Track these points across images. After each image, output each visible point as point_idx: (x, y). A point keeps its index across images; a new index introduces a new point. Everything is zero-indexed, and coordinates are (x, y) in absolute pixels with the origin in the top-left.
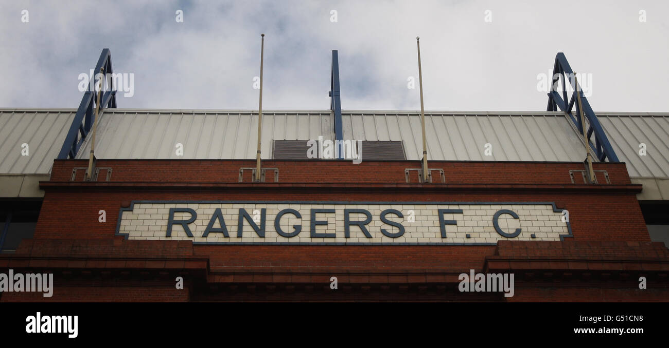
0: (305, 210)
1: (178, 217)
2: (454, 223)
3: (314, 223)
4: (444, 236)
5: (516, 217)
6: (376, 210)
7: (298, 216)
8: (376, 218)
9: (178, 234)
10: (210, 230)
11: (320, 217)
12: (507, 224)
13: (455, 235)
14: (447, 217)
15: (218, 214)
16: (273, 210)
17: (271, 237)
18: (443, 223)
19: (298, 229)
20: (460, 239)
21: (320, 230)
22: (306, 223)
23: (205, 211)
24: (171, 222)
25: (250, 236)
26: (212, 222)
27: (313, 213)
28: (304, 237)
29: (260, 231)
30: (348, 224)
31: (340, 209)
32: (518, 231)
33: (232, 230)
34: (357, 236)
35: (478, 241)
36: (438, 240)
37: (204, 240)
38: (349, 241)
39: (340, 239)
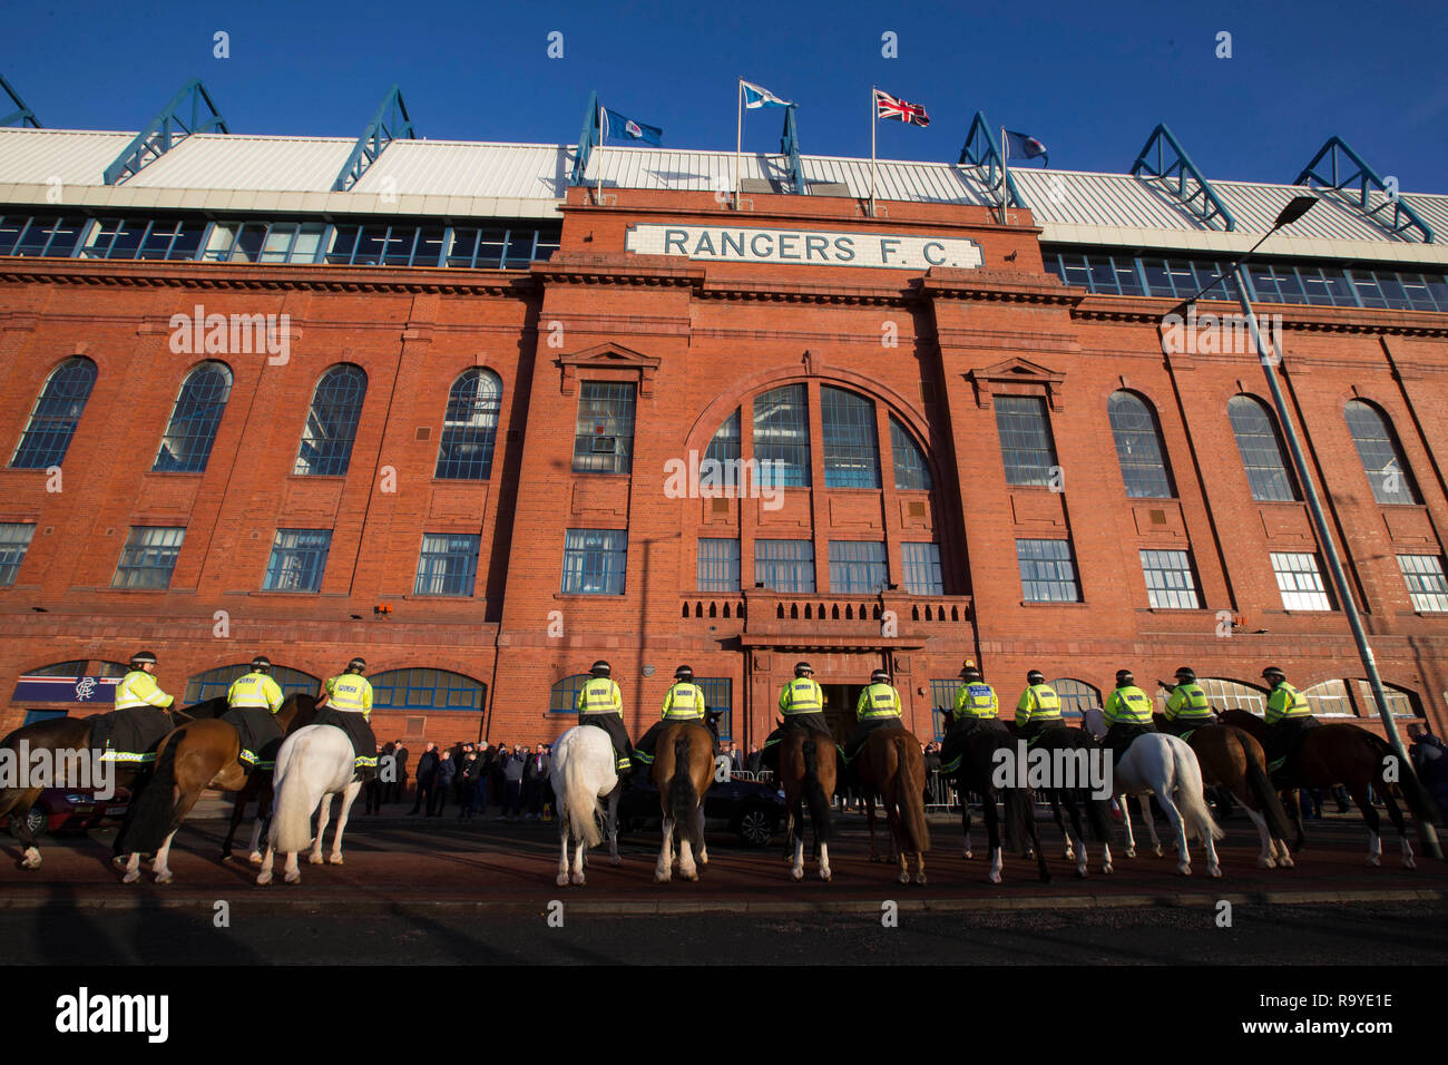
0: (775, 235)
1: (673, 237)
2: (894, 251)
3: (782, 247)
4: (885, 261)
5: (941, 248)
6: (832, 237)
7: (770, 239)
8: (832, 244)
9: (675, 250)
10: (700, 248)
11: (787, 242)
12: (935, 255)
13: (894, 261)
14: (888, 246)
15: (705, 236)
16: (750, 234)
17: (749, 256)
18: (884, 251)
19: (770, 250)
20: (898, 265)
21: (787, 251)
22: (776, 245)
23: (695, 233)
24: (668, 242)
25: (732, 255)
26: (701, 242)
27: (781, 238)
28: (775, 257)
29: (740, 251)
30: (809, 247)
31: (803, 235)
32: (943, 260)
33: (718, 248)
34: (816, 258)
35: (912, 266)
36: (882, 265)
37: (696, 257)
38: (811, 262)
39: (804, 260)
